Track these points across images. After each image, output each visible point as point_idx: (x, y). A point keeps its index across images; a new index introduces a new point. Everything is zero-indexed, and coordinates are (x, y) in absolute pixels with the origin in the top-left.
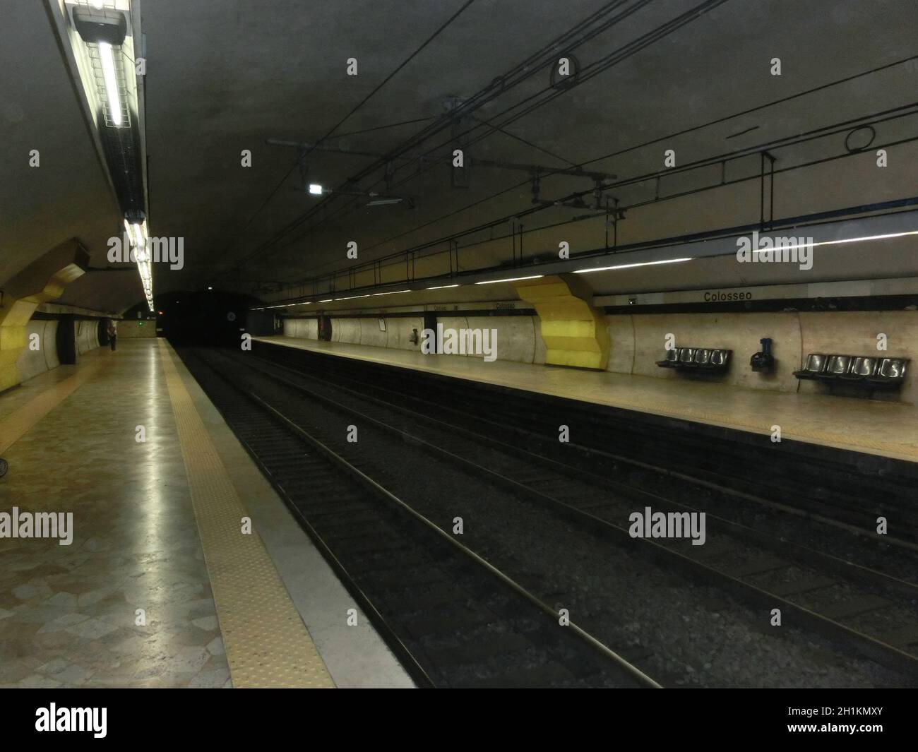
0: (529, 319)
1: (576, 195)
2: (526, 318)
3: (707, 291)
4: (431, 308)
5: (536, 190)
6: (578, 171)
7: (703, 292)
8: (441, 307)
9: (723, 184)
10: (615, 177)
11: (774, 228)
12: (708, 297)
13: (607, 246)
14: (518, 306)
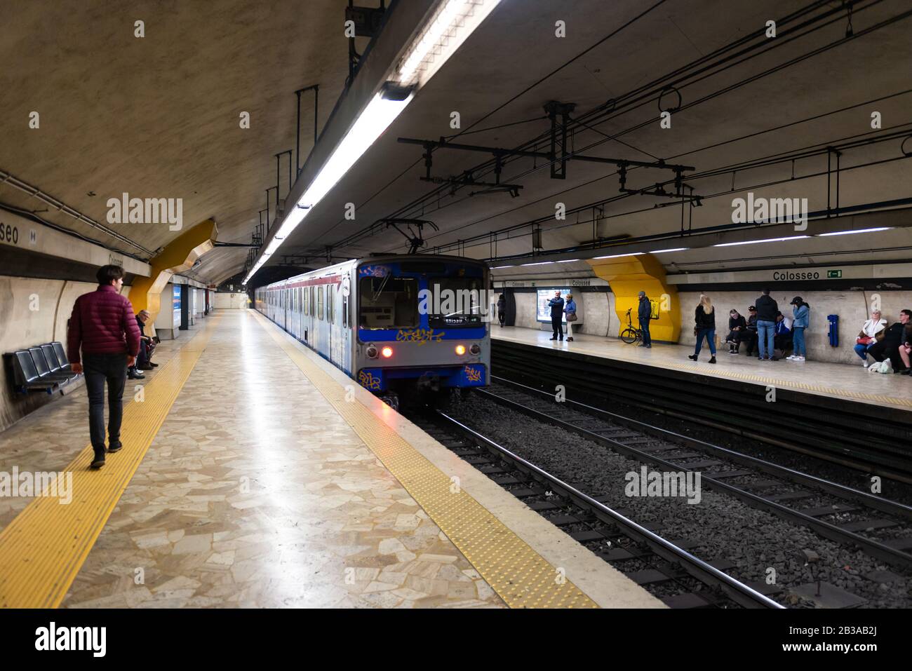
0: (603, 295)
1: (657, 185)
2: (601, 294)
3: (776, 271)
4: (509, 285)
5: (623, 181)
6: (661, 164)
7: (772, 272)
8: (519, 284)
9: (793, 179)
10: (693, 169)
11: (839, 215)
12: (777, 276)
13: (682, 229)
14: (594, 283)
